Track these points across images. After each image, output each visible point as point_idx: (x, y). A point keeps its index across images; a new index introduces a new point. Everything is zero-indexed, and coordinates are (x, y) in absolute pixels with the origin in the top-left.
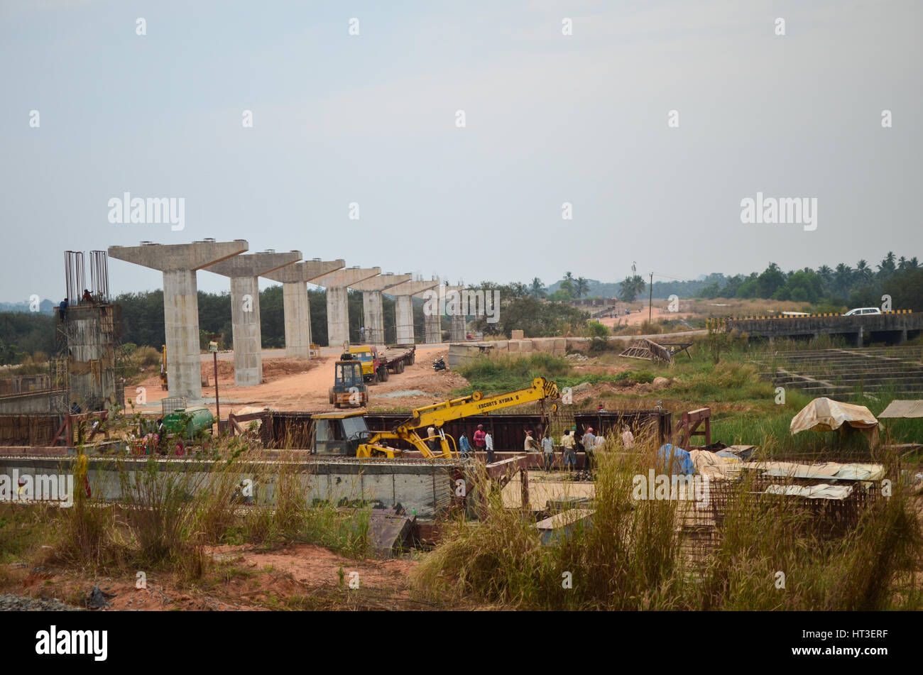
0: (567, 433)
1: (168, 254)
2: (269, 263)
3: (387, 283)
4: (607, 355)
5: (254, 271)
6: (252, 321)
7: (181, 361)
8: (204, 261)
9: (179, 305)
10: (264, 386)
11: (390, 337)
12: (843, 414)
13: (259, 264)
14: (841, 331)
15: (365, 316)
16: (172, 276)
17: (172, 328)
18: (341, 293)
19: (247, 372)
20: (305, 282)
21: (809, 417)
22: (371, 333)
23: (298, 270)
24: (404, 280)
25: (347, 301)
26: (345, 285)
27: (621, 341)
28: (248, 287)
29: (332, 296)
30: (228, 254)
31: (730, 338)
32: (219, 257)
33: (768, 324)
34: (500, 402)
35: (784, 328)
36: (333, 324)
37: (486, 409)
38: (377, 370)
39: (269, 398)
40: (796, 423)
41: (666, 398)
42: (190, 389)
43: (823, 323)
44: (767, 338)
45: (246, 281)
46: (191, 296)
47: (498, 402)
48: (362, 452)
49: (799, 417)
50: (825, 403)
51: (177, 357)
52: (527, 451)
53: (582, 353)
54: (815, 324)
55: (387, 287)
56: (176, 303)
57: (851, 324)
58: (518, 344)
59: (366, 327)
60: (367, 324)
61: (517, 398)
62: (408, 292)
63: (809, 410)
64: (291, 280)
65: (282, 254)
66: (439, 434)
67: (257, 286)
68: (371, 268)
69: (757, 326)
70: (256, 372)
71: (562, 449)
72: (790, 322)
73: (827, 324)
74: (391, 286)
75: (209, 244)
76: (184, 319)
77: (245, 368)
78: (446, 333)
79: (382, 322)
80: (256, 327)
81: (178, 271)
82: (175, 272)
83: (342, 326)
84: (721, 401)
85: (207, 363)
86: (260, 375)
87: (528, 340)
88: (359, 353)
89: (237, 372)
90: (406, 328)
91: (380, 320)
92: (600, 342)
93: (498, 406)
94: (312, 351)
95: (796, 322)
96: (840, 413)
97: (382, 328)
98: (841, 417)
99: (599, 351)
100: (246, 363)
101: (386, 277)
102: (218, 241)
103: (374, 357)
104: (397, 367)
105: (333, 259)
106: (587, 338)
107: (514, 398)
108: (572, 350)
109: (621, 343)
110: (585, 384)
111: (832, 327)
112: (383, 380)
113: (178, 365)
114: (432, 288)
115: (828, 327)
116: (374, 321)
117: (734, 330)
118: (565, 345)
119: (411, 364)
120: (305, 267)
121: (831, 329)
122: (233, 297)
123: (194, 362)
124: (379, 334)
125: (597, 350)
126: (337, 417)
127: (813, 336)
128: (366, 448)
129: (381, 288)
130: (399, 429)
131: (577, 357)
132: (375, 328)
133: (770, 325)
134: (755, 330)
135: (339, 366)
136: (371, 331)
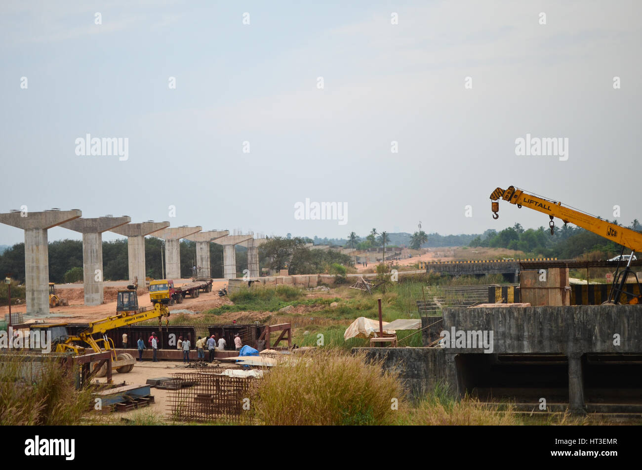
0: (200, 338)
2: (108, 224)
3: (212, 237)
4: (342, 287)
5: (99, 229)
6: (96, 263)
7: (35, 289)
13: (102, 225)
14: (504, 272)
15: (197, 259)
16: (30, 233)
17: (30, 267)
18: (175, 243)
20: (143, 236)
21: (354, 329)
22: (200, 270)
23: (137, 228)
24: (224, 234)
25: (179, 249)
26: (177, 238)
27: (356, 277)
28: (94, 240)
29: (169, 246)
30: (67, 219)
31: (428, 276)
32: (61, 220)
33: (454, 266)
34: (137, 318)
35: (465, 270)
36: (169, 264)
37: (129, 323)
38: (172, 296)
40: (347, 333)
41: (317, 316)
42: (41, 307)
43: (491, 266)
44: (452, 276)
45: (93, 236)
46: (43, 247)
47: (136, 318)
48: (59, 348)
49: (349, 329)
50: (363, 321)
51: (33, 286)
52: (179, 349)
53: (326, 285)
54: (486, 267)
55: (212, 239)
56: (33, 251)
57: (510, 267)
58: (282, 279)
59: (198, 267)
60: (199, 264)
61: (146, 315)
62: (232, 243)
63: (355, 325)
64: (133, 235)
65: (117, 218)
67: (100, 238)
68: (194, 226)
69: (447, 268)
70: (98, 297)
71: (196, 348)
72: (469, 265)
73: (493, 267)
74: (215, 239)
75: (55, 212)
76: (38, 261)
77: (91, 294)
79: (209, 263)
80: (99, 266)
81: (34, 230)
82: (32, 230)
83: (175, 266)
84: (349, 319)
85: (77, 290)
86: (101, 298)
87: (290, 277)
88: (161, 284)
89: (86, 296)
90: (230, 267)
91: (207, 261)
92: (341, 278)
93: (136, 321)
94: (148, 282)
95: (473, 266)
96: (370, 326)
97: (209, 267)
98: (369, 329)
99: (339, 284)
100: (92, 290)
101: (212, 233)
102: (62, 210)
103: (170, 287)
104: (193, 294)
105: (161, 221)
106: (332, 275)
107: (145, 316)
108: (322, 283)
109: (356, 279)
110: (289, 306)
111: (498, 270)
113: (33, 291)
114: (248, 240)
115: (494, 269)
116: (203, 261)
117: (431, 271)
118: (317, 280)
119: (207, 292)
120: (142, 226)
121: (496, 271)
122: (84, 246)
123: (44, 289)
124: (206, 270)
125: (337, 283)
126: (45, 327)
127: (484, 275)
128: (62, 346)
129: (208, 240)
130: (81, 335)
131: (322, 288)
132: (204, 267)
133: (456, 268)
134: (446, 271)
135: (120, 294)
136: (200, 268)
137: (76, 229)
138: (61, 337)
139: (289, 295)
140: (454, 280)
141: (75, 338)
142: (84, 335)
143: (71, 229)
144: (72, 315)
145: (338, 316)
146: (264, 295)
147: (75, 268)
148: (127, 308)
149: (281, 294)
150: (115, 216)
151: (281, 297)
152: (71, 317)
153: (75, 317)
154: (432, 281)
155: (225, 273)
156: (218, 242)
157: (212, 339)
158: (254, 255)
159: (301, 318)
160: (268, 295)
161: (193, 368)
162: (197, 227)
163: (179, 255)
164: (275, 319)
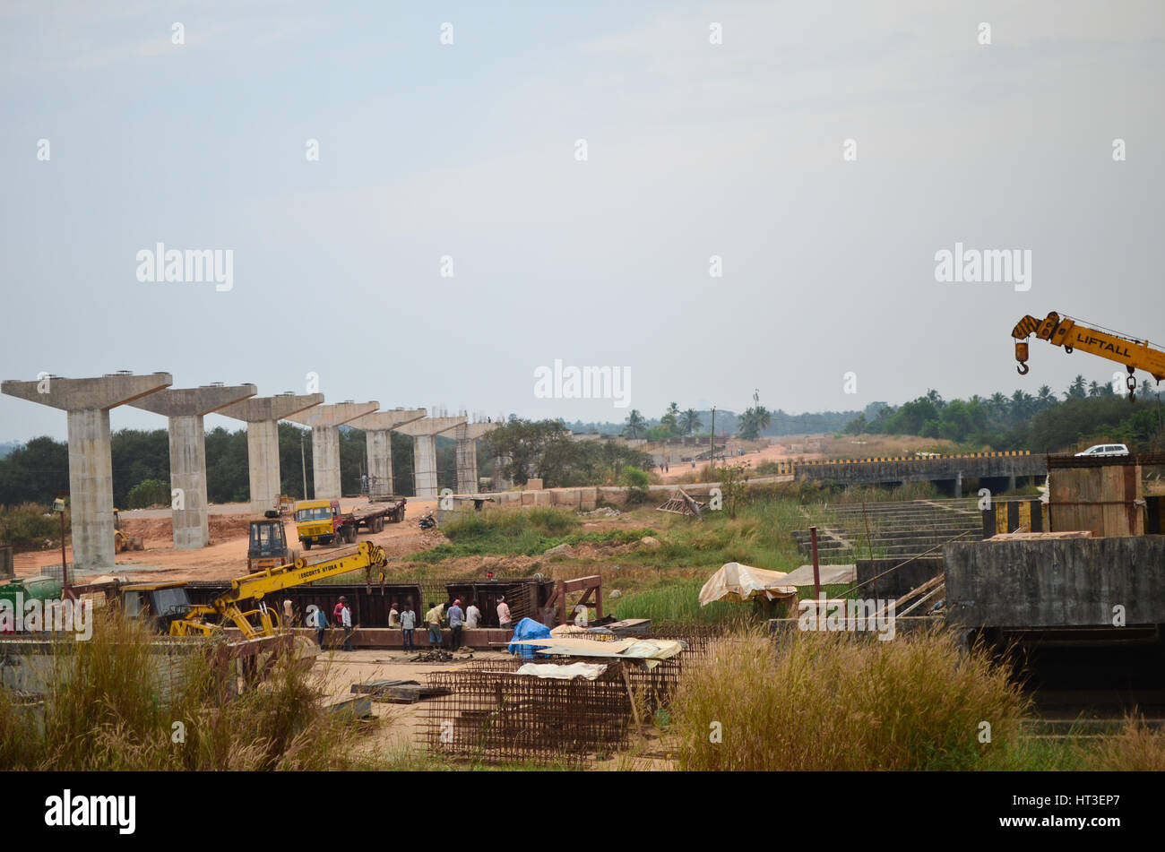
0: (432, 606)
1: (73, 390)
2: (216, 398)
3: (395, 421)
4: (643, 509)
5: (198, 409)
6: (195, 471)
7: (88, 520)
9: (86, 451)
10: (209, 549)
11: (405, 486)
12: (752, 582)
13: (204, 401)
14: (936, 478)
15: (369, 461)
16: (78, 416)
17: (78, 480)
18: (330, 434)
19: (189, 532)
20: (275, 421)
21: (718, 585)
22: (374, 482)
23: (265, 407)
24: (418, 416)
25: (338, 444)
26: (335, 424)
27: (665, 491)
28: (191, 428)
29: (319, 438)
30: (147, 390)
31: (798, 487)
32: (134, 393)
34: (324, 570)
35: (865, 474)
36: (320, 471)
37: (309, 579)
38: (339, 529)
39: (193, 564)
40: (705, 592)
41: (625, 563)
42: (100, 554)
43: (913, 468)
44: (843, 487)
45: (187, 422)
46: (101, 441)
47: (321, 570)
48: (175, 628)
49: (709, 585)
50: (735, 570)
51: (84, 515)
52: (391, 627)
53: (613, 506)
54: (903, 469)
55: (395, 426)
56: (83, 450)
57: (946, 469)
58: (533, 496)
59: (370, 476)
60: (372, 471)
61: (342, 565)
62: (429, 431)
63: (719, 577)
64: (257, 419)
65: (231, 388)
66: (259, 608)
67: (201, 426)
68: (366, 402)
69: (833, 472)
70: (200, 532)
71: (427, 625)
73: (917, 470)
74: (401, 424)
75: (124, 378)
76: (93, 468)
77: (185, 528)
78: (491, 482)
79: (390, 468)
80: (199, 478)
81: (86, 411)
82: (81, 411)
83: (331, 473)
84: (685, 566)
85: (156, 521)
86: (204, 535)
87: (547, 491)
88: (316, 508)
89: (177, 532)
90: (427, 476)
91: (387, 466)
92: (639, 492)
93: (321, 575)
95: (880, 467)
96: (750, 579)
97: (391, 476)
98: (749, 585)
99: (637, 503)
100: (188, 520)
101: (394, 413)
102: (136, 373)
103: (335, 514)
104: (373, 526)
106: (623, 488)
107: (339, 566)
108: (604, 502)
109: (666, 494)
110: (563, 545)
111: (925, 473)
112: (349, 542)
113: (85, 524)
114: (457, 426)
115: (919, 473)
116: (379, 467)
117: (803, 477)
118: (595, 496)
119: (396, 521)
120: (273, 403)
121: (922, 475)
122: (171, 441)
123: (105, 520)
124: (386, 482)
125: (633, 502)
126: (148, 589)
127: (899, 483)
128: (181, 625)
129: (388, 426)
130: (217, 602)
131: (606, 512)
132: (381, 476)
133: (849, 471)
134: (829, 478)
135: (254, 526)
136: (375, 479)
137: (157, 409)
138: (176, 607)
139: (554, 525)
140: (847, 493)
141: (204, 610)
142: (223, 604)
143: (147, 410)
144: (157, 568)
145: (665, 561)
146: (506, 525)
147: (148, 481)
148: (267, 553)
149: (538, 524)
150: (227, 384)
151: (538, 529)
152: (157, 572)
153: (166, 571)
154: (806, 495)
155: (417, 487)
156: (403, 430)
157: (455, 608)
158: (469, 453)
159: (595, 566)
160: (513, 526)
161: (425, 661)
162: (371, 402)
163: (338, 454)
164: (548, 569)
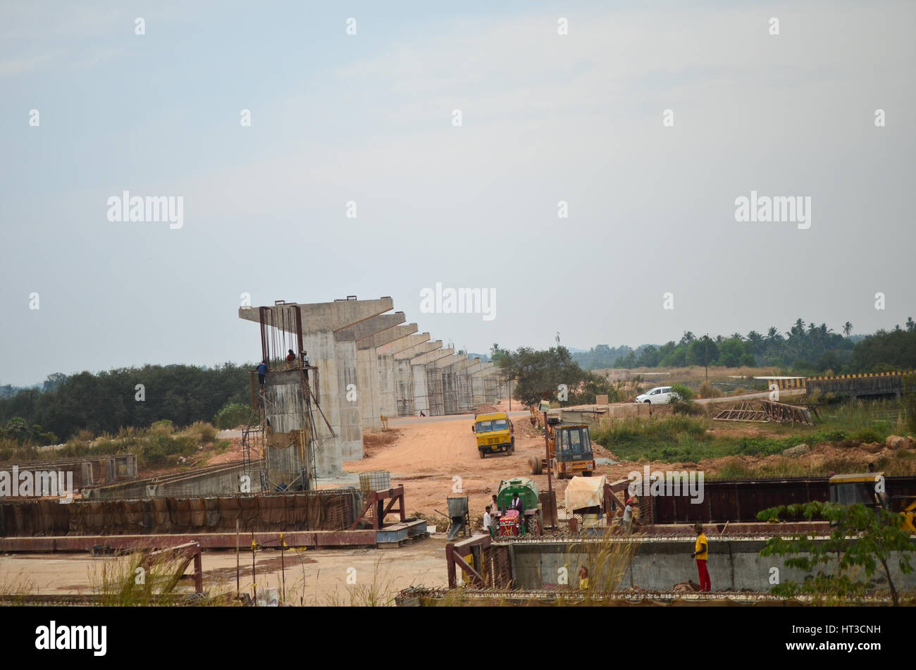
1: (307, 313)
5: (356, 335)
8: (348, 320)
19: (350, 445)
22: (404, 404)
24: (436, 347)
26: (393, 353)
55: (416, 356)
69: (839, 385)
70: (358, 445)
72: (872, 381)
75: (352, 303)
77: (347, 441)
79: (412, 393)
83: (390, 396)
86: (362, 448)
90: (422, 400)
91: (410, 390)
94: (382, 422)
95: (877, 381)
116: (404, 392)
117: (815, 390)
124: (411, 404)
129: (412, 356)
133: (852, 385)
155: (415, 408)
